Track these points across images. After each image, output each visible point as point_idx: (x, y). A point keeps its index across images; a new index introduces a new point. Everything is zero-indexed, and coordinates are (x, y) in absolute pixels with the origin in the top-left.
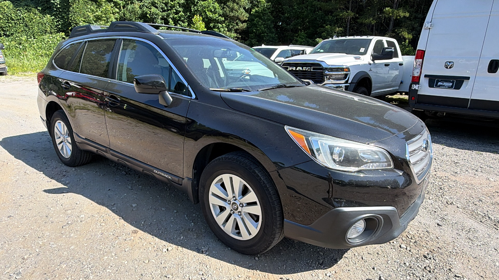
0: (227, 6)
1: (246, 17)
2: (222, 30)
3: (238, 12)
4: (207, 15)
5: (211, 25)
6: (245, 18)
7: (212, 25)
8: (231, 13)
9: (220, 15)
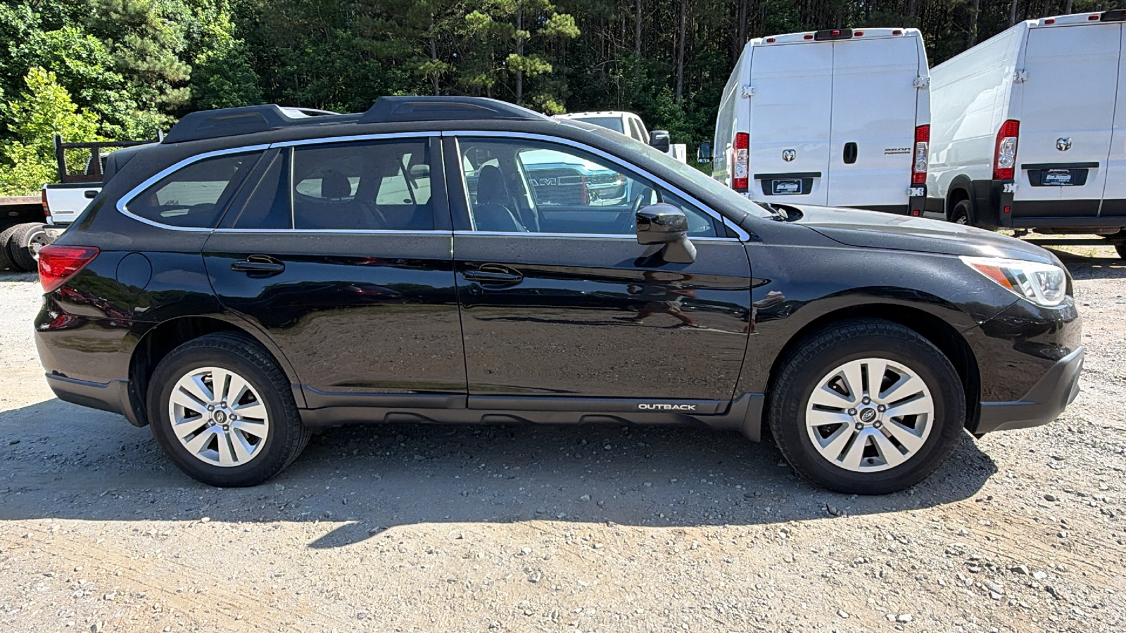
0: (124, 43)
1: (185, 73)
2: (122, 106)
3: (159, 61)
4: (67, 67)
5: (85, 94)
6: (181, 76)
7: (87, 94)
8: (140, 62)
9: (109, 69)
